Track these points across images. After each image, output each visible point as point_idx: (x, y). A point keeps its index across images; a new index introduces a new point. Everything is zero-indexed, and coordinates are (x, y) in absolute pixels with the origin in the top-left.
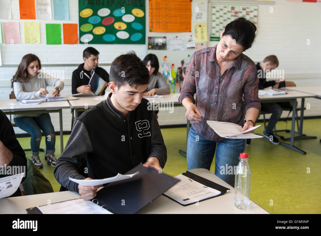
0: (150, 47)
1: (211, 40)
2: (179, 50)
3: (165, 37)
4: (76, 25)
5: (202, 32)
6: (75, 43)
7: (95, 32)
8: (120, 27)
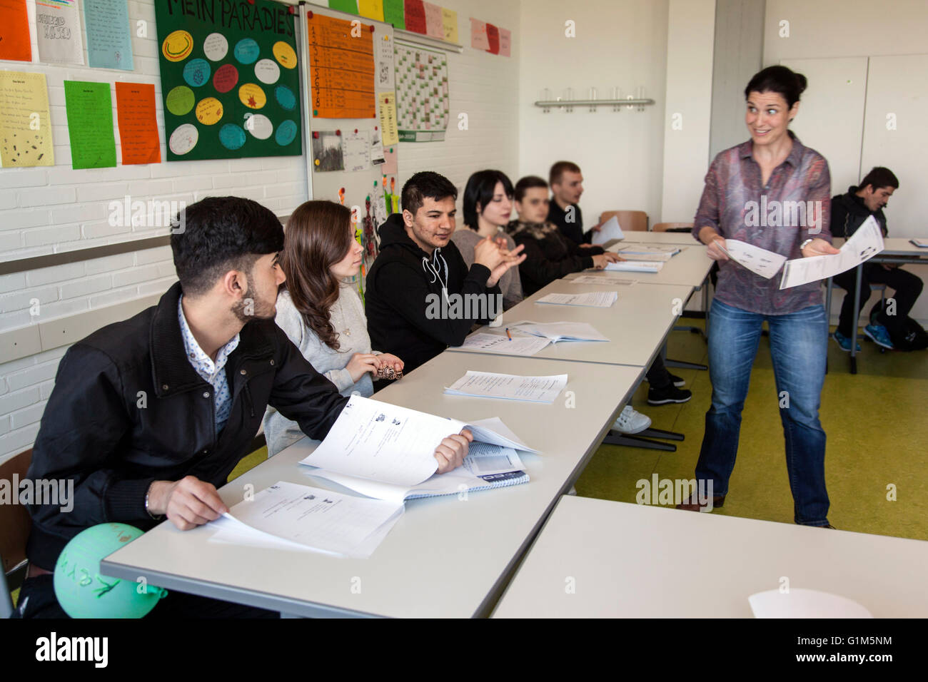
0: (317, 162)
1: (401, 140)
2: (361, 167)
3: (338, 133)
4: (151, 87)
5: (390, 118)
6: (154, 159)
7: (201, 117)
8: (252, 101)
